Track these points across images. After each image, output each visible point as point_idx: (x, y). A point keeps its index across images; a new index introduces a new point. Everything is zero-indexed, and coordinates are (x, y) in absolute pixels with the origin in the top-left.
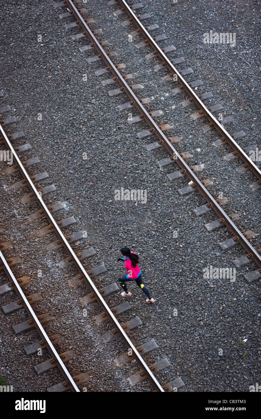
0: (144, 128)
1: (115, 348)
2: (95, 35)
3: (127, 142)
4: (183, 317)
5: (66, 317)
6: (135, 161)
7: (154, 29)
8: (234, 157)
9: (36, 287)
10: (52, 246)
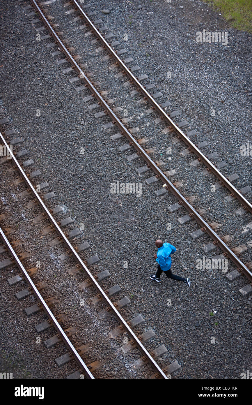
0: (125, 142)
1: (109, 323)
2: (81, 69)
3: (111, 155)
4: (164, 295)
5: (68, 300)
6: (118, 170)
7: (130, 61)
8: (199, 163)
9: (43, 276)
10: (54, 242)
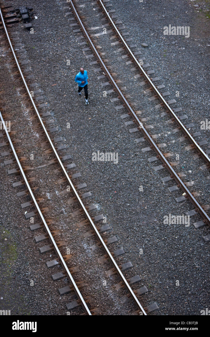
0: (153, 155)
1: (129, 307)
2: (121, 91)
3: (141, 165)
4: (177, 287)
5: (95, 284)
6: (146, 178)
7: (162, 88)
9: (76, 262)
10: (88, 234)
